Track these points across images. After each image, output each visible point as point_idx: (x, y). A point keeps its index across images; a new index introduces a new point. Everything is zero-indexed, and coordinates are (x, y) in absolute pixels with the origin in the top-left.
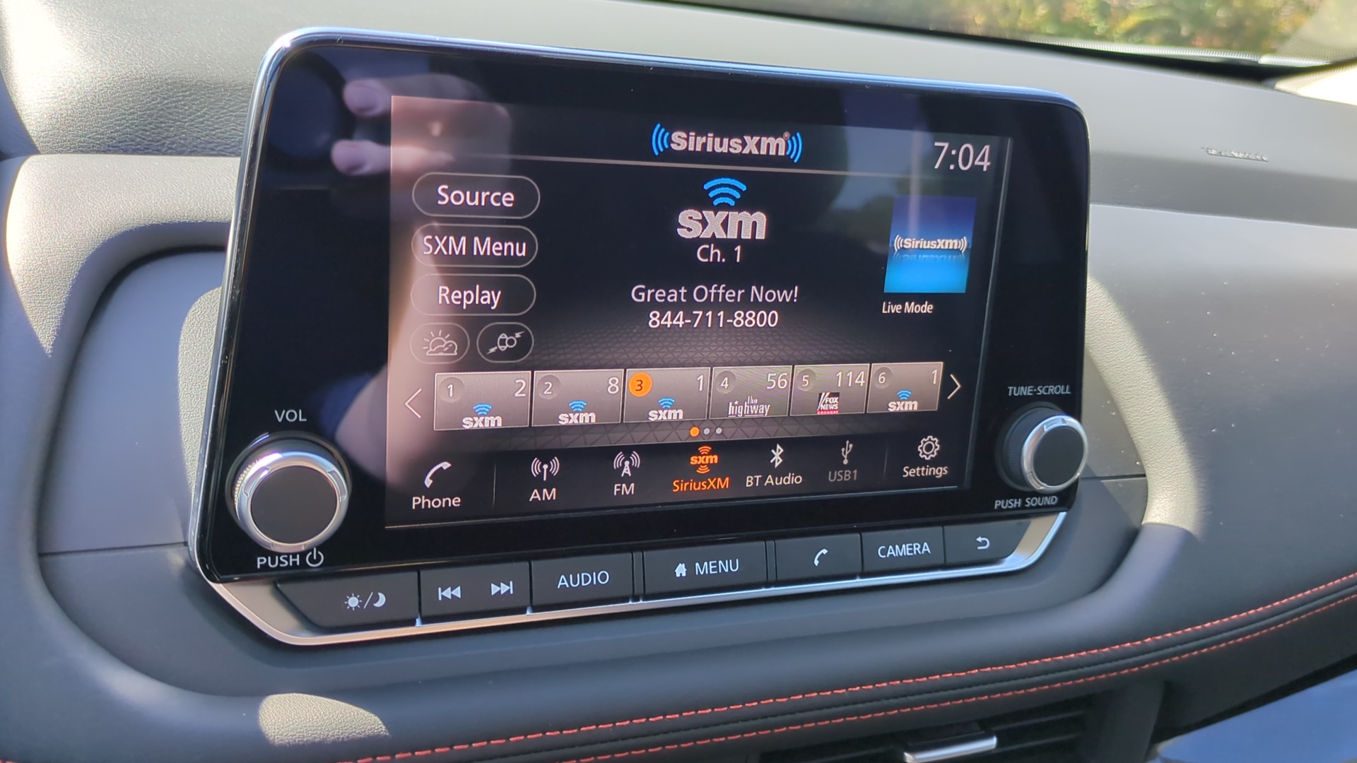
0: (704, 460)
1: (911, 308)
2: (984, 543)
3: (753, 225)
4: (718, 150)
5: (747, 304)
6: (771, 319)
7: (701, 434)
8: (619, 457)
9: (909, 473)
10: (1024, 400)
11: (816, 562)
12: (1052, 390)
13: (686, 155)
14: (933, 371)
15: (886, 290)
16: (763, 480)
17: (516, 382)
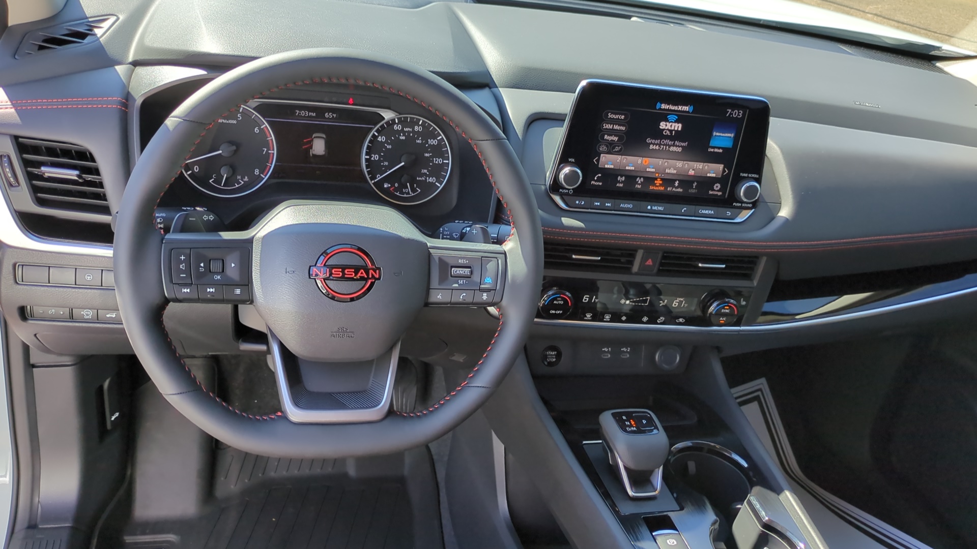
0: (658, 182)
1: (716, 150)
2: (729, 213)
3: (678, 127)
4: (672, 108)
5: (674, 145)
6: (680, 149)
7: (658, 176)
8: (638, 178)
9: (711, 192)
10: (744, 177)
11: (683, 211)
12: (753, 175)
13: (664, 110)
14: (721, 167)
15: (710, 145)
16: (672, 189)
17: (618, 158)
